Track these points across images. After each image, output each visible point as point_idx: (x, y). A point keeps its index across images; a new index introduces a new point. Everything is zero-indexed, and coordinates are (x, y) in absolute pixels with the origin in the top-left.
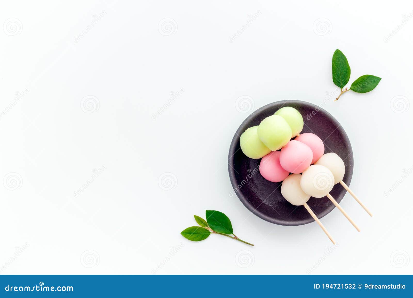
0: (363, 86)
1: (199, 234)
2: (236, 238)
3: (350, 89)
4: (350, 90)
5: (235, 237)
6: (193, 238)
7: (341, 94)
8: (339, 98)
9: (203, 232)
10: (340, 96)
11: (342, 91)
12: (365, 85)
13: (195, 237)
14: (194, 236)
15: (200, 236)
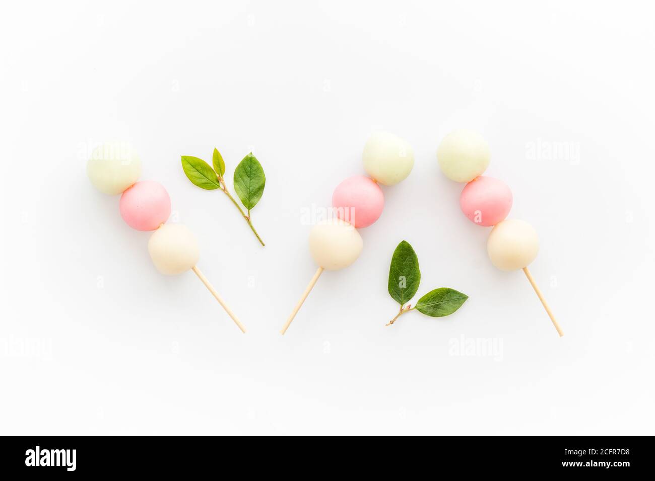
0: (437, 305)
1: (205, 178)
2: (248, 219)
3: (416, 307)
4: (415, 309)
5: (248, 216)
6: (192, 176)
7: (399, 315)
8: (394, 320)
9: (211, 179)
10: (396, 318)
11: (401, 310)
12: (440, 304)
13: (195, 177)
14: (196, 174)
15: (204, 181)
